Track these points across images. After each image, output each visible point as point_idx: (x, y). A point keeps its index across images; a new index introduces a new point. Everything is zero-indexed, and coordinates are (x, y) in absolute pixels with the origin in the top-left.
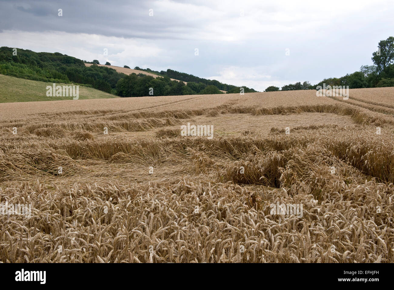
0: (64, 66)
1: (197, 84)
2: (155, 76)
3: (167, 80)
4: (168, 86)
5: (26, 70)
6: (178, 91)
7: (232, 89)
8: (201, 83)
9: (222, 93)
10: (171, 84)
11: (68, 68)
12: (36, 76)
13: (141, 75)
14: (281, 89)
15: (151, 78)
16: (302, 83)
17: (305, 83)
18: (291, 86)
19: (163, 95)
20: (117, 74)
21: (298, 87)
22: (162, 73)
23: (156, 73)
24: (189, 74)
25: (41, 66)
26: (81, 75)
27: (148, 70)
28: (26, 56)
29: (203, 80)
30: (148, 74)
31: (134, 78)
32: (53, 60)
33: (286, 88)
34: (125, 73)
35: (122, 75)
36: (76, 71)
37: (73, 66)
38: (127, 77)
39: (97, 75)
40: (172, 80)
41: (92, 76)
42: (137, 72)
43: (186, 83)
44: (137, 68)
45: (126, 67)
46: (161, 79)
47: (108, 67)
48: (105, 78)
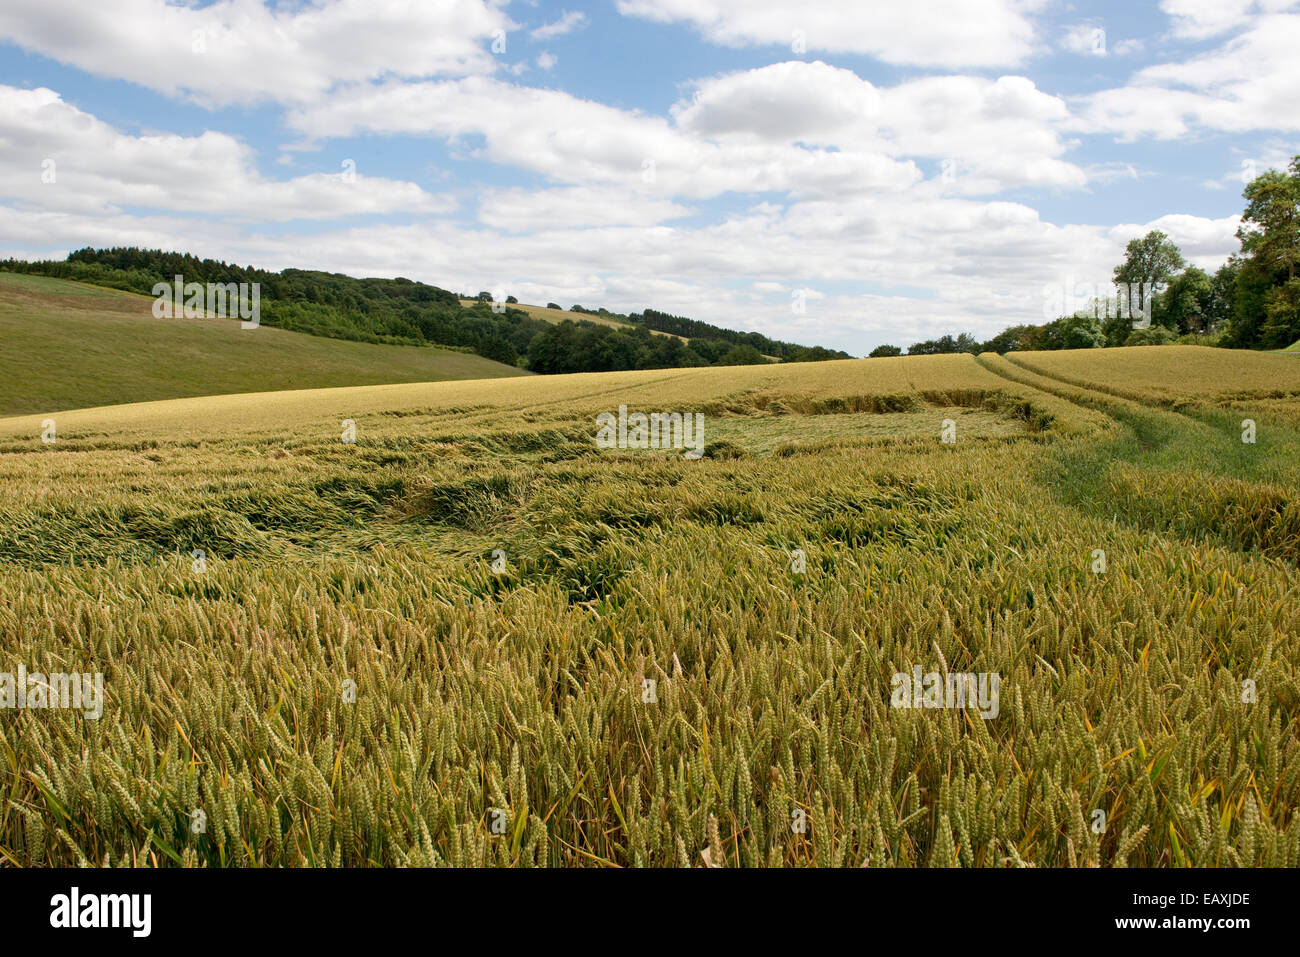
0: (414, 307)
1: (711, 344)
2: (615, 326)
3: (642, 334)
4: (644, 349)
5: (334, 317)
6: (669, 358)
7: (790, 353)
8: (722, 342)
9: (770, 362)
10: (651, 345)
11: (423, 312)
12: (353, 330)
13: (585, 324)
14: (905, 351)
15: (607, 330)
16: (955, 339)
17: (962, 337)
18: (929, 345)
19: (633, 369)
20: (531, 323)
21: (946, 346)
22: (634, 318)
23: (621, 318)
24: (695, 320)
25: (365, 310)
26: (451, 327)
27: (602, 313)
28: (335, 286)
29: (727, 334)
30: (598, 321)
31: (568, 331)
32: (391, 294)
33: (917, 350)
34: (548, 320)
35: (541, 324)
36: (442, 317)
37: (434, 308)
38: (553, 329)
39: (486, 325)
40: (654, 333)
41: (476, 328)
42: (577, 318)
43: (685, 341)
44: (577, 309)
45: (551, 306)
46: (630, 333)
47: (512, 306)
48: (504, 331)
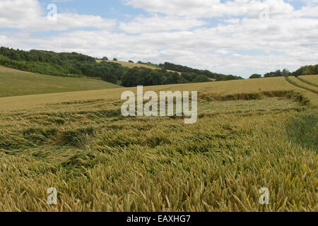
0: (79, 63)
1: (189, 75)
2: (153, 68)
3: (164, 71)
4: (164, 77)
5: (49, 67)
6: (174, 80)
7: (219, 78)
8: (193, 74)
9: (212, 81)
10: (167, 75)
11: (82, 65)
13: (142, 68)
14: (263, 76)
15: (150, 70)
16: (281, 71)
17: (284, 70)
18: (271, 73)
19: (160, 84)
20: (123, 68)
21: (278, 74)
22: (161, 65)
23: (156, 65)
24: (184, 65)
25: (61, 64)
26: (92, 70)
27: (149, 64)
28: (49, 56)
29: (196, 71)
30: (147, 67)
31: (136, 71)
32: (70, 58)
33: (267, 75)
34: (129, 67)
35: (126, 68)
36: (88, 66)
37: (86, 63)
38: (130, 70)
39: (105, 69)
40: (168, 71)
41: (101, 70)
42: (139, 66)
43: (180, 73)
44: (140, 62)
45: (130, 61)
46: (159, 71)
47: (115, 62)
48: (112, 71)
